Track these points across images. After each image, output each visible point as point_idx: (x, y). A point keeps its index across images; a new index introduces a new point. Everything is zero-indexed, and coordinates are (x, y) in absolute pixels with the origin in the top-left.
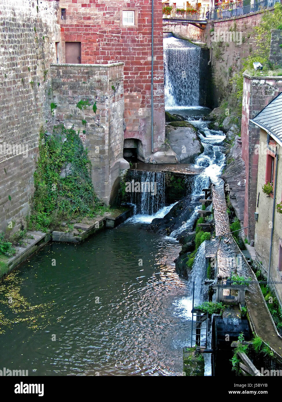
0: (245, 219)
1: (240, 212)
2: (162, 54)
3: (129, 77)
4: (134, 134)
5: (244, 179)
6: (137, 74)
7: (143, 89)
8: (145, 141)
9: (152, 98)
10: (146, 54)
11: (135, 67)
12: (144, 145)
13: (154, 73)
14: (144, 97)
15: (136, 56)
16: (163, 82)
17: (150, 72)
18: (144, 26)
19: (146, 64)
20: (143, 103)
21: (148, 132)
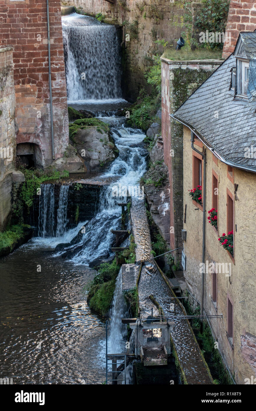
0: (171, 239)
1: (165, 231)
2: (60, 35)
3: (20, 66)
4: (29, 137)
5: (168, 189)
6: (30, 61)
7: (38, 79)
8: (43, 146)
9: (51, 90)
10: (40, 35)
11: (27, 53)
12: (42, 150)
13: (52, 60)
14: (40, 91)
15: (29, 39)
16: (62, 70)
17: (46, 58)
18: (37, 1)
19: (41, 48)
20: (39, 97)
21: (47, 134)
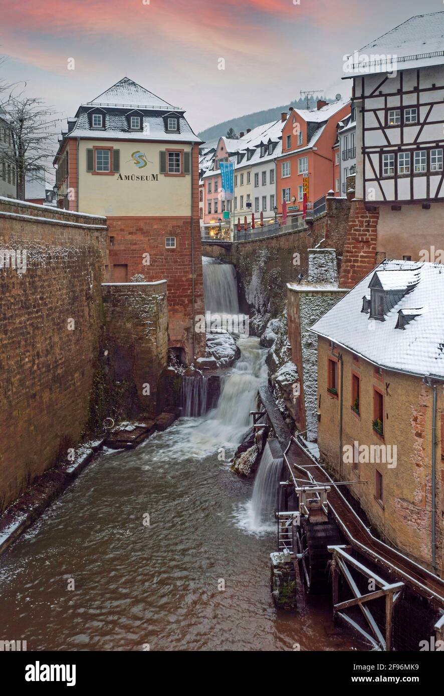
2: (201, 272)
3: (172, 293)
4: (178, 343)
6: (179, 289)
7: (185, 303)
8: (188, 349)
10: (187, 272)
11: (177, 284)
12: (187, 352)
13: (195, 289)
14: (186, 310)
15: (179, 274)
16: (202, 296)
17: (191, 287)
18: (185, 249)
19: (187, 281)
20: (185, 315)
21: (191, 341)
